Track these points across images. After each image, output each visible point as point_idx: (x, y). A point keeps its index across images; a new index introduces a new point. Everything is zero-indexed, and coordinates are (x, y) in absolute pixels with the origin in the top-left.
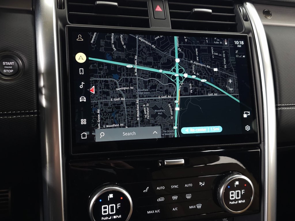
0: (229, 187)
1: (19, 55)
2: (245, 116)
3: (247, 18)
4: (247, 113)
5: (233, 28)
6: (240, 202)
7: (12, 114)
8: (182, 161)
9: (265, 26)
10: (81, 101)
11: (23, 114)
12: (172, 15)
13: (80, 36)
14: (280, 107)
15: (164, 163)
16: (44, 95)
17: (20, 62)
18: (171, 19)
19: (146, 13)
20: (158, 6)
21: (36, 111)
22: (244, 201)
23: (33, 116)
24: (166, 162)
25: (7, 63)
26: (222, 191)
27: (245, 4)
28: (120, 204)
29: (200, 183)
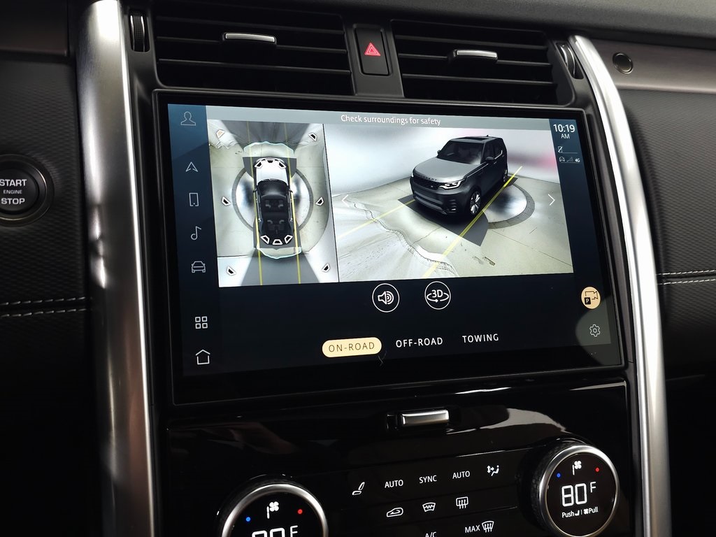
0: (559, 475)
1: (40, 162)
3: (578, 71)
5: (548, 95)
6: (586, 511)
7: (23, 308)
8: (445, 415)
9: (622, 91)
10: (193, 271)
11: (51, 306)
12: (405, 65)
13: (188, 116)
14: (668, 278)
15: (400, 421)
16: (105, 258)
17: (42, 179)
18: (403, 75)
19: (343, 61)
20: (371, 45)
21: (83, 298)
22: (596, 510)
23: (75, 310)
24: (405, 418)
25: (9, 182)
26: (542, 485)
28: (296, 526)
29: (489, 469)
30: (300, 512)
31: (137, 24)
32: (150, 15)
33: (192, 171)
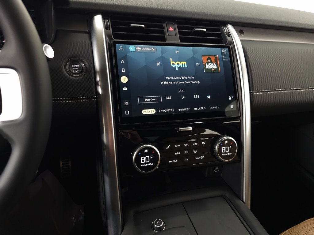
0: (221, 144)
1: (82, 60)
2: (230, 99)
3: (229, 34)
4: (231, 97)
5: (220, 41)
6: (228, 154)
7: (80, 99)
8: (191, 129)
9: (241, 40)
10: (124, 90)
11: (87, 99)
12: (180, 33)
13: (121, 47)
14: (252, 92)
15: (179, 130)
16: (101, 86)
17: (83, 65)
18: (180, 36)
19: (163, 32)
20: (171, 27)
21: (95, 97)
22: (231, 154)
23: (93, 100)
24: (180, 129)
25: (75, 66)
26: (217, 147)
27: (227, 26)
28: (152, 156)
29: (203, 143)
30: (153, 152)
31: (107, 22)
32: (110, 19)
33: (123, 63)
